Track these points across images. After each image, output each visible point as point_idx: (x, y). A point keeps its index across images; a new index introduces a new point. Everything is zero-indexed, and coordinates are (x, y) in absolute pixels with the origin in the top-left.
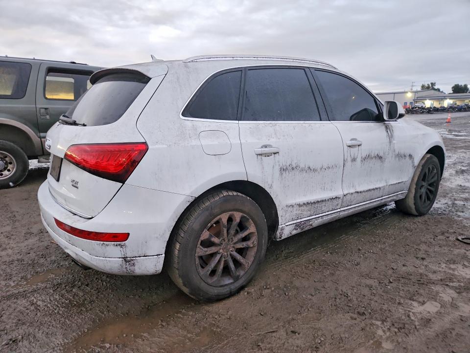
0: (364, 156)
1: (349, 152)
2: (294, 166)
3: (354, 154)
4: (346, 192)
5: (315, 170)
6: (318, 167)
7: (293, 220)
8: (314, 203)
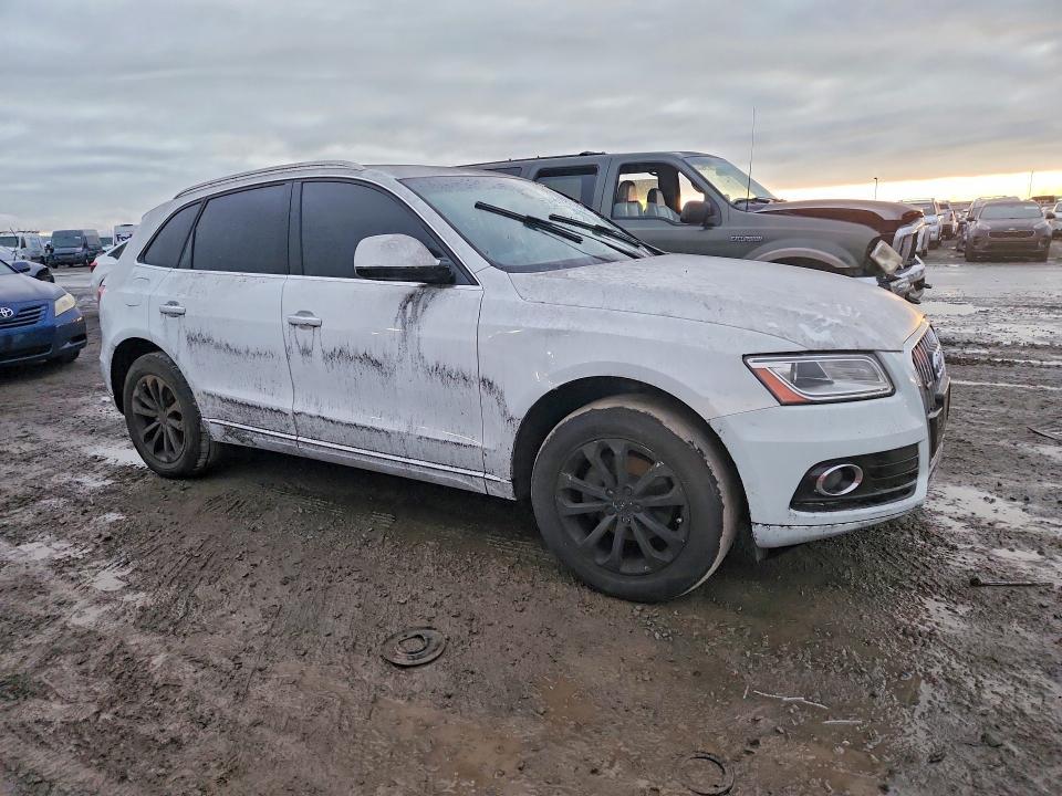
0: (329, 350)
1: (292, 335)
2: (206, 338)
3: (305, 342)
4: (297, 409)
5: (237, 352)
6: (242, 347)
7: (219, 417)
8: (241, 404)
